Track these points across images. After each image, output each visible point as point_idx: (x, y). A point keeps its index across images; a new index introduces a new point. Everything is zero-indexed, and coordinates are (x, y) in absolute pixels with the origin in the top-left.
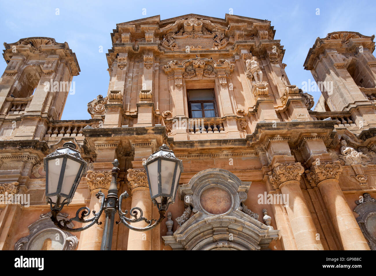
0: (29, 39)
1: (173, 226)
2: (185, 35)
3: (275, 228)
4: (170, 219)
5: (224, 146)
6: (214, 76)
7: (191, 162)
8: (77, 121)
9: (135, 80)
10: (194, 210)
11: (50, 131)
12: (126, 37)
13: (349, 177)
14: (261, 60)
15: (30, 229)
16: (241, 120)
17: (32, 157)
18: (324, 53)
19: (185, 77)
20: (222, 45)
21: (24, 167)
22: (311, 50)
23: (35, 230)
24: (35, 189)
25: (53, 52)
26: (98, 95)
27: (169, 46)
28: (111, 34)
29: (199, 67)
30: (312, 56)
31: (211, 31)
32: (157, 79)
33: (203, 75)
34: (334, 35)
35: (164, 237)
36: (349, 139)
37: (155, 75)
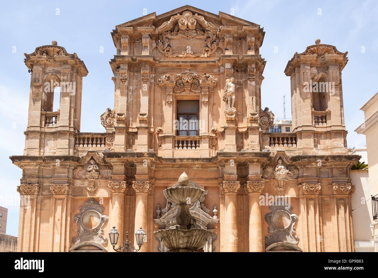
0: (43, 47)
1: (160, 213)
2: (180, 35)
3: (218, 218)
4: (159, 208)
5: (196, 162)
6: (199, 91)
7: (174, 171)
8: (95, 134)
9: (135, 93)
10: (172, 206)
11: (77, 142)
12: (125, 41)
13: (274, 187)
14: (242, 73)
15: (81, 210)
16: (213, 139)
17: (72, 166)
18: (299, 67)
19: (176, 91)
20: (212, 50)
21: (68, 172)
22: (289, 62)
23: (83, 211)
24: (78, 186)
25: (65, 63)
26: (107, 108)
27: (164, 50)
28: (111, 33)
29: (187, 82)
30: (290, 67)
31: (204, 30)
32: (152, 93)
33: (190, 91)
34: (312, 49)
35: (155, 220)
36: (284, 160)
37: (151, 88)
